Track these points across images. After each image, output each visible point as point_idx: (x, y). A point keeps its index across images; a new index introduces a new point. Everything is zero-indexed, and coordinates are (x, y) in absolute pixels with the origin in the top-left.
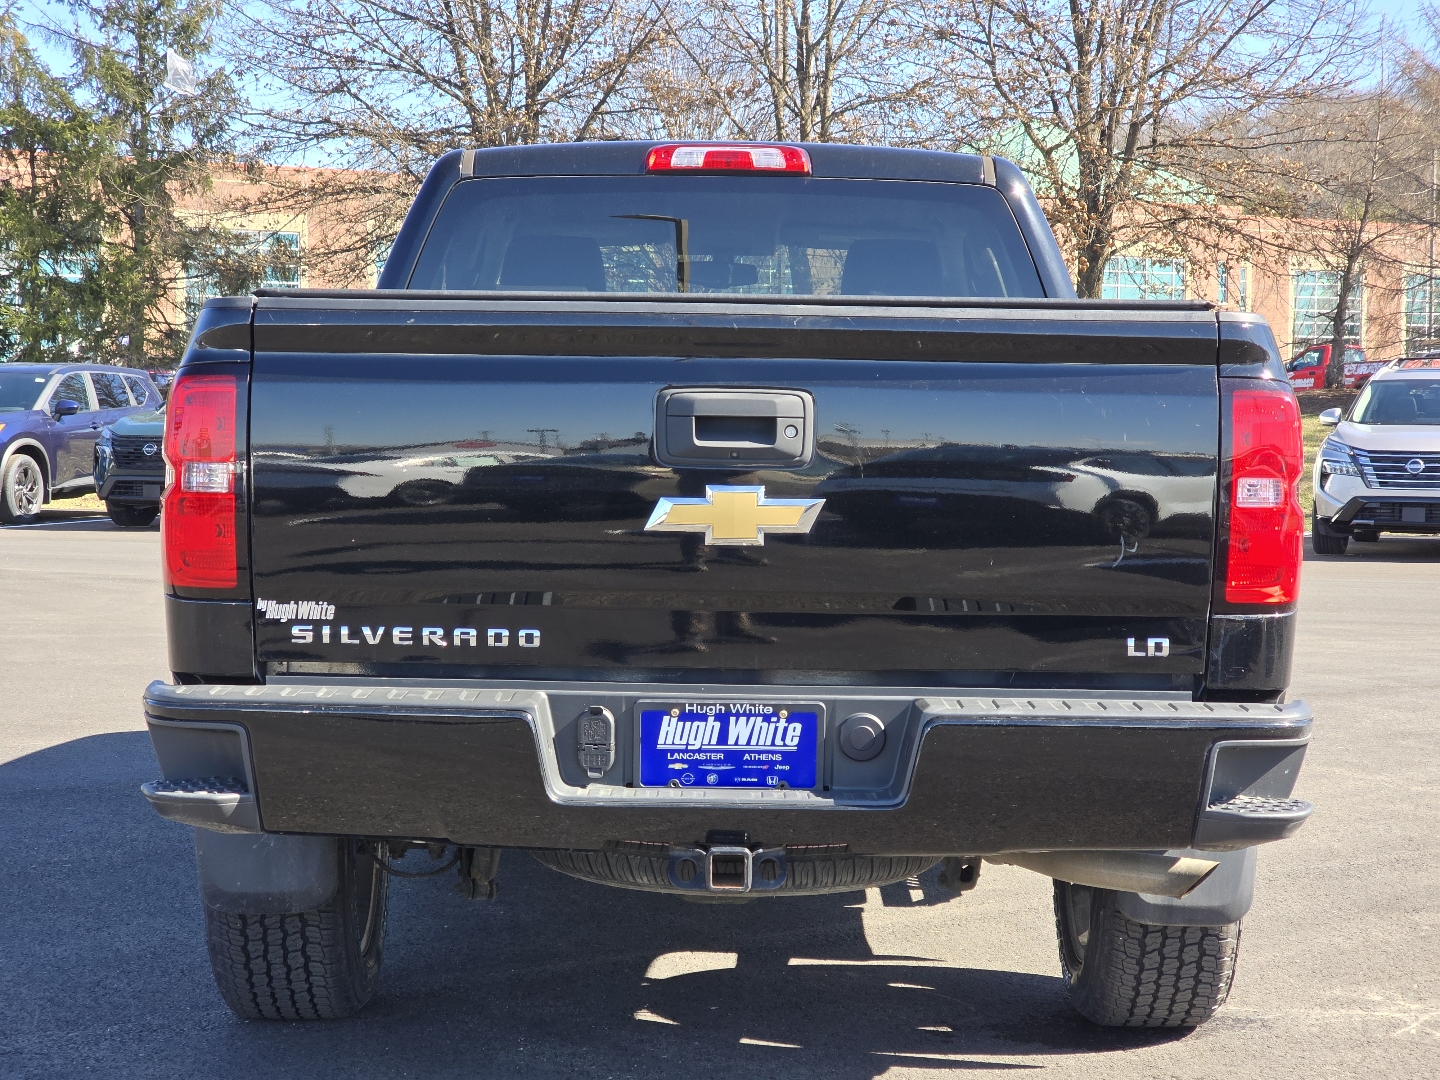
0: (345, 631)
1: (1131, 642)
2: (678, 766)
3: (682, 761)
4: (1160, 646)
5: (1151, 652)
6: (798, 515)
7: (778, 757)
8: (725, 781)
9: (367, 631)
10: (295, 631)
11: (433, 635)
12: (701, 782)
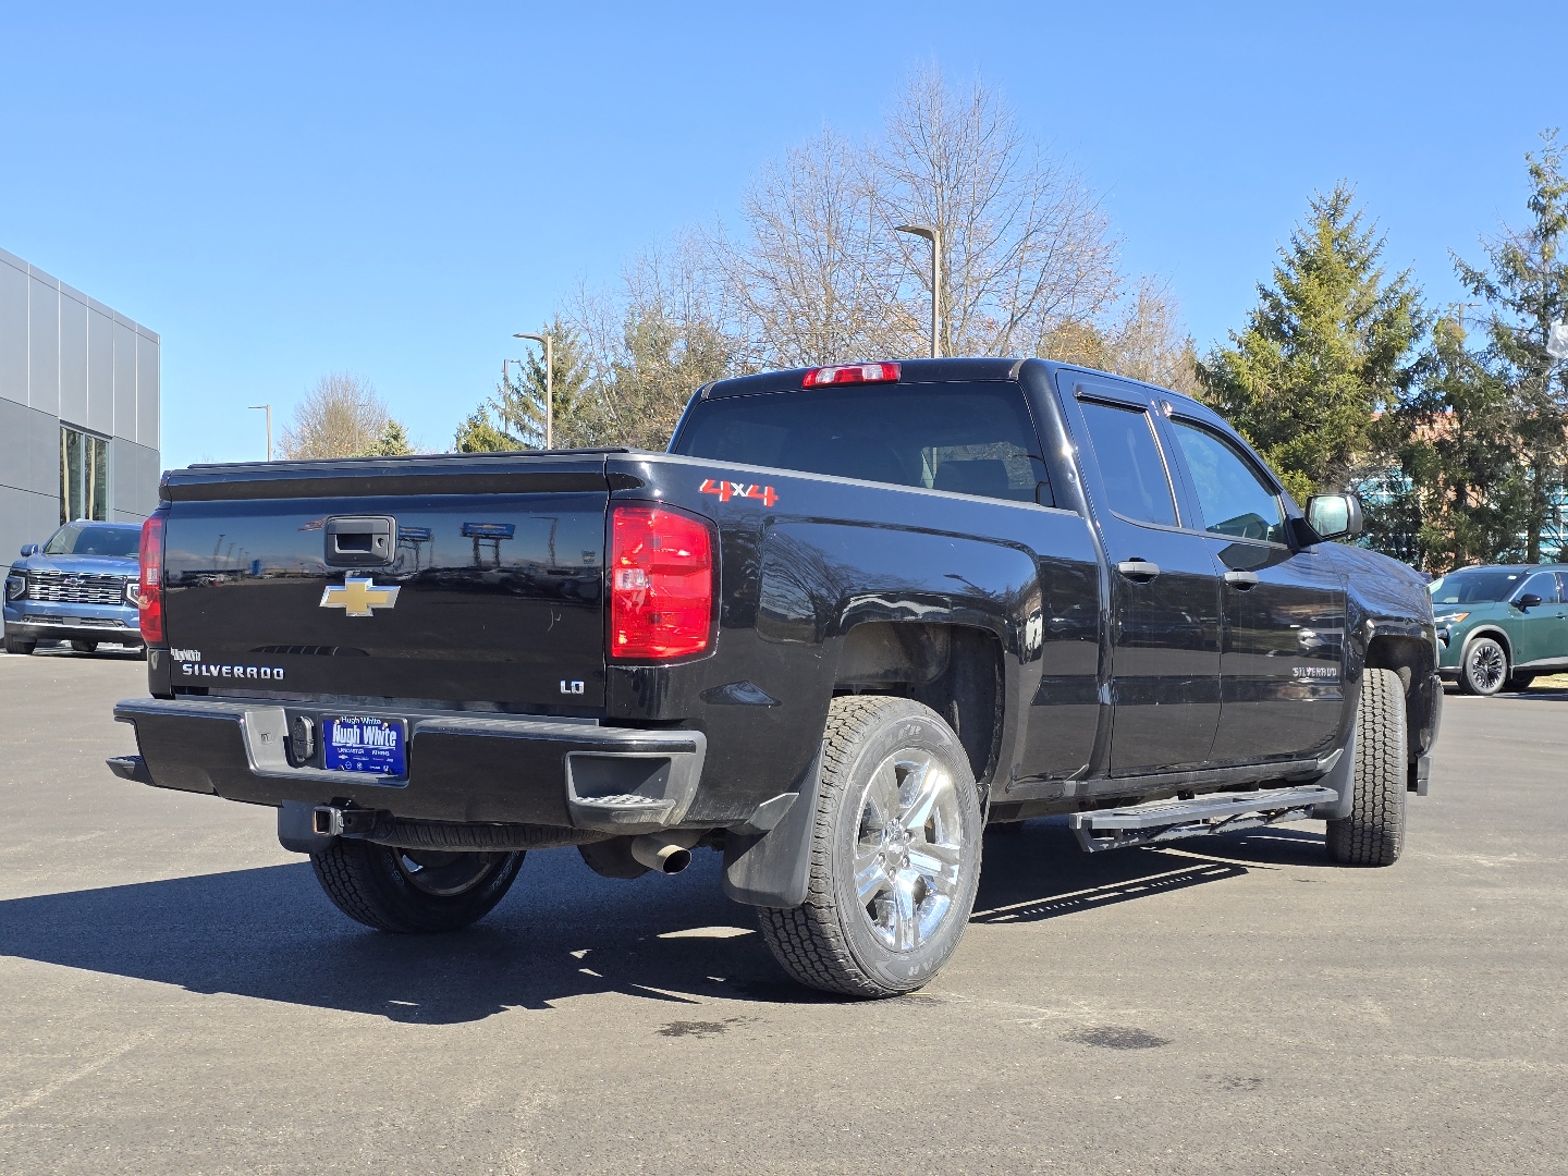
0: (204, 668)
1: (563, 684)
2: (343, 757)
3: (346, 754)
4: (579, 687)
5: (574, 690)
6: (387, 597)
7: (387, 753)
8: (366, 769)
9: (212, 668)
10: (185, 667)
11: (239, 671)
12: (354, 769)
